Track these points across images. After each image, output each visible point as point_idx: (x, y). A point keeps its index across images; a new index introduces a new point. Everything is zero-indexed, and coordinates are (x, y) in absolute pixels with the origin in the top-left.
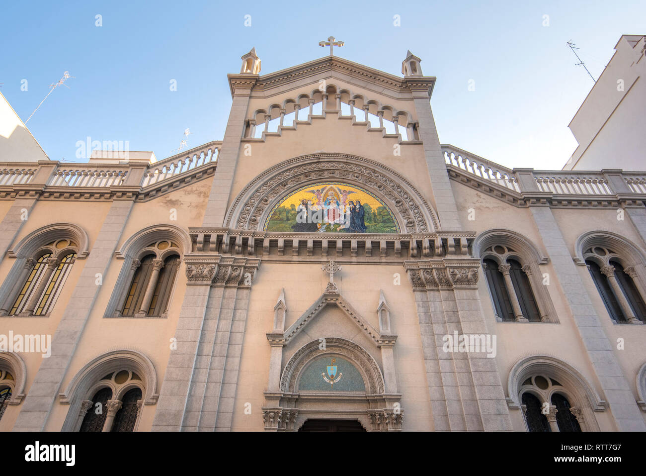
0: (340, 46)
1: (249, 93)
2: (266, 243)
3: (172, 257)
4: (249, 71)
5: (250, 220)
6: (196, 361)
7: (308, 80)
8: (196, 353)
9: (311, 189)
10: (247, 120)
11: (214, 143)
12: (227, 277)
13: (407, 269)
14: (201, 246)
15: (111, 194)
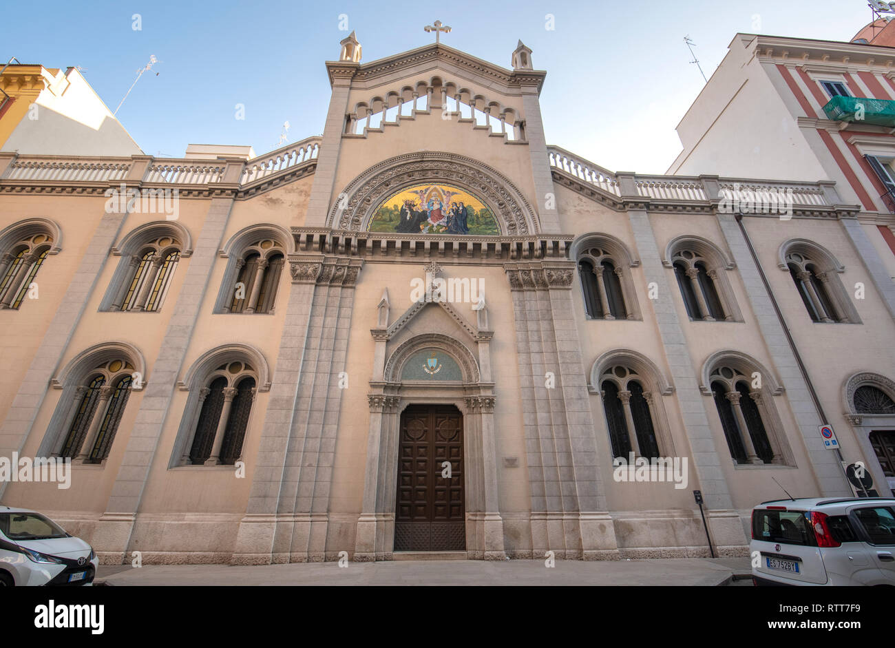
0: (447, 32)
1: (349, 84)
2: (369, 244)
3: (276, 257)
4: (348, 58)
5: (353, 220)
6: (305, 353)
7: (412, 71)
8: (304, 346)
9: (415, 189)
10: (347, 114)
11: (313, 139)
12: (331, 276)
13: (507, 271)
14: (304, 245)
15: (209, 192)
